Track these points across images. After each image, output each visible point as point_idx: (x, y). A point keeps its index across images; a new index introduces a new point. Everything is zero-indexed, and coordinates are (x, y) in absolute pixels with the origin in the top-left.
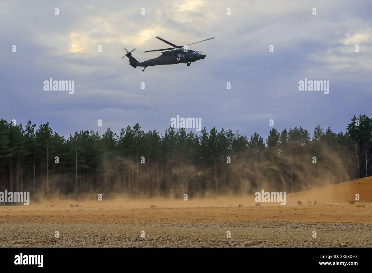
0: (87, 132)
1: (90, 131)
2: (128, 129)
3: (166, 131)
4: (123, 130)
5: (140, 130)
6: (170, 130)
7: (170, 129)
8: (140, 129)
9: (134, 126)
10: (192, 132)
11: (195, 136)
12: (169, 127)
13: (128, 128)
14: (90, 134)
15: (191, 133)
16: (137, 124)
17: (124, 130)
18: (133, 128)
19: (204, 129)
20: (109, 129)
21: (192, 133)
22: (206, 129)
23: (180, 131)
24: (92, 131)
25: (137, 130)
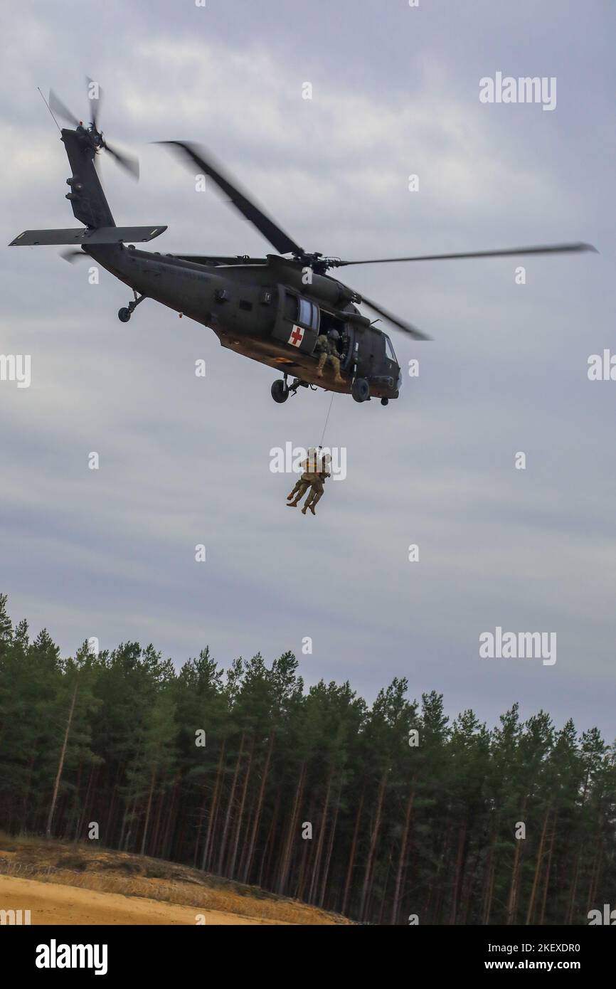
0: (134, 649)
1: (143, 647)
2: (253, 662)
3: (382, 692)
4: (239, 664)
5: (293, 675)
6: (393, 691)
7: (394, 689)
8: (293, 672)
9: (278, 658)
10: (470, 712)
11: (480, 726)
12: (391, 683)
13: (257, 662)
14: (141, 659)
15: (468, 715)
16: (288, 655)
17: (243, 664)
18: (274, 664)
19: (513, 712)
20: (207, 651)
21: (472, 717)
22: (518, 712)
23: (426, 703)
24: (150, 647)
25: (284, 671)
